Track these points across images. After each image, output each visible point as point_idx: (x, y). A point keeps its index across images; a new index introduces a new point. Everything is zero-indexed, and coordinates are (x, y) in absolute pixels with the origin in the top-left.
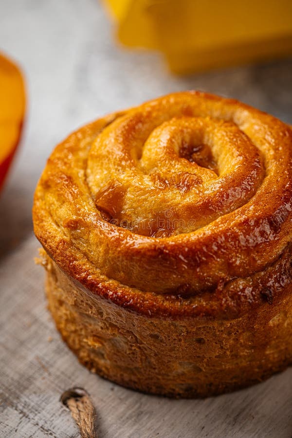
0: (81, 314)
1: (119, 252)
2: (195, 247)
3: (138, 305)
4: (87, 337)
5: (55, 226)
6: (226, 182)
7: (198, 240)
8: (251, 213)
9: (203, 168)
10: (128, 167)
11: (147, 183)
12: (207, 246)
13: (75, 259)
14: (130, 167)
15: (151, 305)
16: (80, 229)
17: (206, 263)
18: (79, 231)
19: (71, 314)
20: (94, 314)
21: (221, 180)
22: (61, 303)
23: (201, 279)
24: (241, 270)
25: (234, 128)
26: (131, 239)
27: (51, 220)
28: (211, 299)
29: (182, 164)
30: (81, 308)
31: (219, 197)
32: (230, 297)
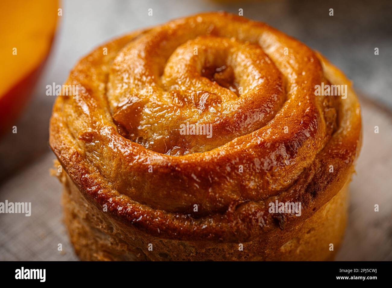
0: (92, 228)
1: (132, 167)
2: (208, 167)
3: (148, 222)
4: (97, 252)
5: (70, 138)
6: (245, 103)
7: (212, 159)
8: (267, 136)
9: (223, 88)
10: (148, 83)
11: (166, 100)
12: (220, 166)
13: (88, 172)
14: (150, 83)
15: (161, 223)
16: (94, 142)
17: (219, 184)
18: (93, 144)
19: (83, 227)
20: (105, 229)
21: (240, 100)
22: (74, 216)
23: (213, 200)
24: (254, 193)
25: (258, 51)
26: (145, 155)
27: (67, 132)
28: (221, 220)
29: (202, 83)
30: (92, 222)
31: (237, 118)
32: (242, 220)
